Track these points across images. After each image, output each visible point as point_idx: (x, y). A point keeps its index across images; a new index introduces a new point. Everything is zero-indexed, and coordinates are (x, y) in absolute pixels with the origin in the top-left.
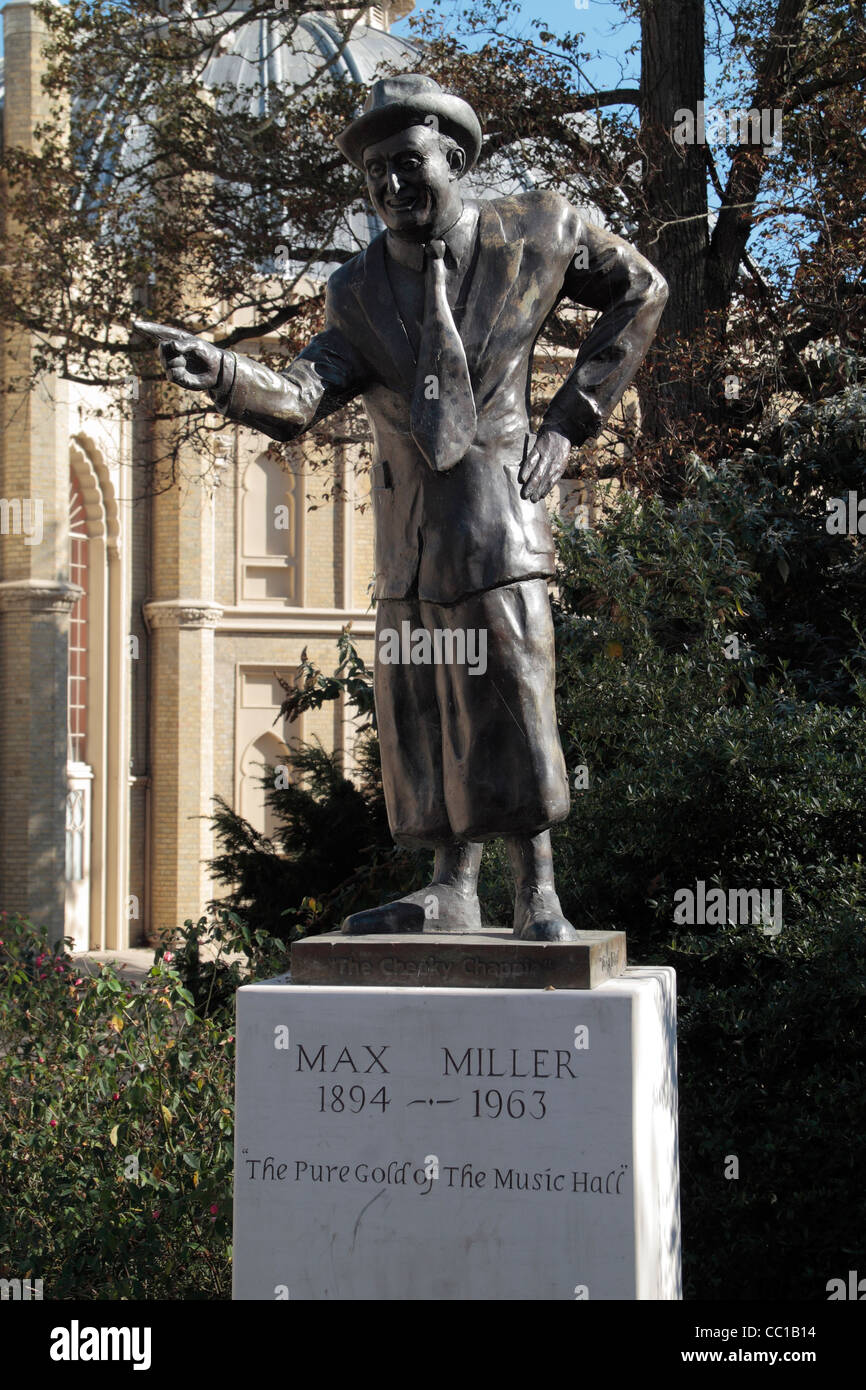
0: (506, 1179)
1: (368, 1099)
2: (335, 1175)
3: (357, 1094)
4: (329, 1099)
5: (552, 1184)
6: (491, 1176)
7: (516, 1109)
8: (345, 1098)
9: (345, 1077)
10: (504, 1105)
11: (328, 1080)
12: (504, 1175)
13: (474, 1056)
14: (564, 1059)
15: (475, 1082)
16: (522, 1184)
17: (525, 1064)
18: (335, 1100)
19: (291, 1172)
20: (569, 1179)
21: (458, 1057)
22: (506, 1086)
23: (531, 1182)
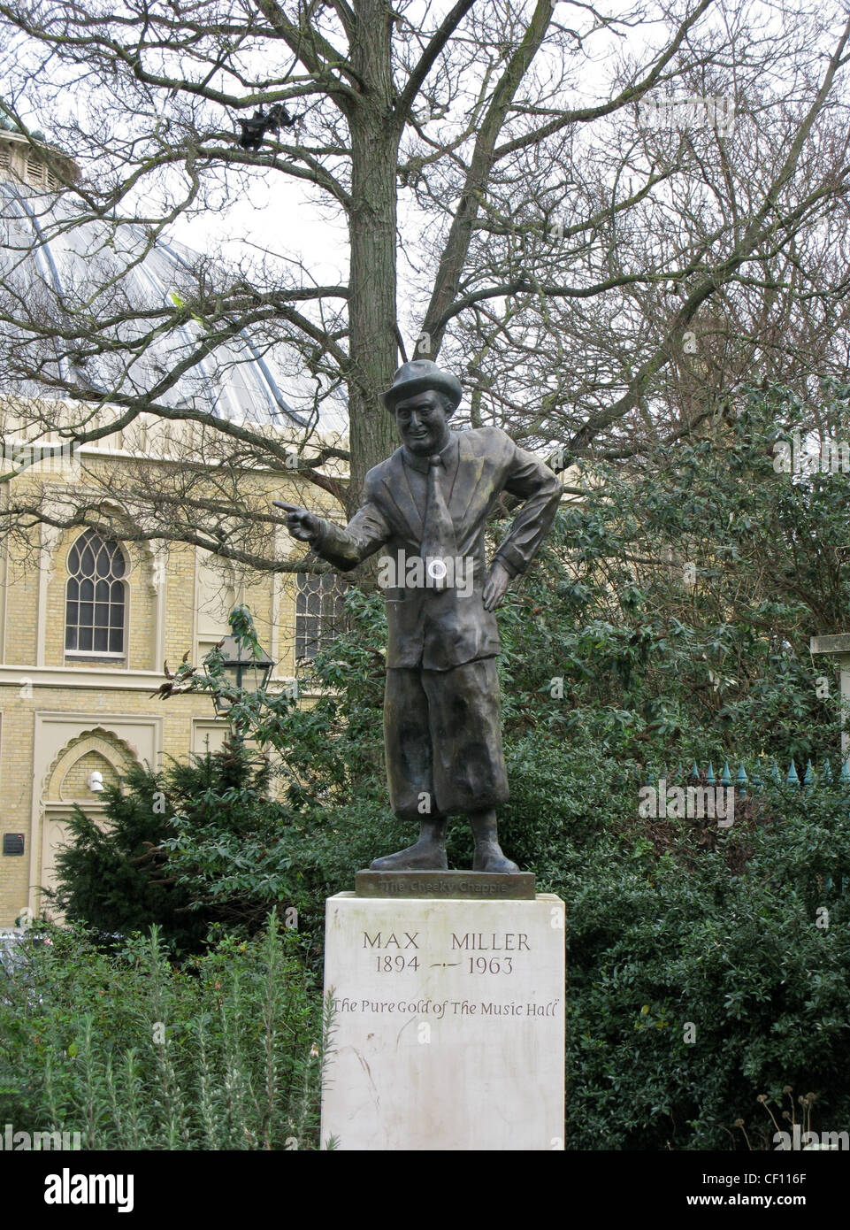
0: (488, 1009)
1: (406, 964)
2: (386, 1008)
3: (400, 960)
4: (383, 964)
5: (515, 1011)
6: (479, 1007)
7: (495, 968)
8: (392, 963)
9: (392, 950)
10: (488, 966)
11: (382, 953)
12: (487, 1006)
13: (470, 937)
14: (523, 938)
15: (470, 953)
16: (497, 1011)
17: (501, 943)
18: (386, 965)
19: (359, 1008)
20: (525, 1008)
21: (460, 938)
22: (489, 955)
23: (503, 1010)
